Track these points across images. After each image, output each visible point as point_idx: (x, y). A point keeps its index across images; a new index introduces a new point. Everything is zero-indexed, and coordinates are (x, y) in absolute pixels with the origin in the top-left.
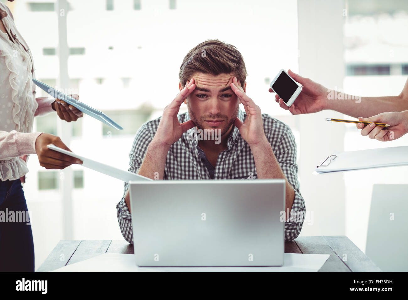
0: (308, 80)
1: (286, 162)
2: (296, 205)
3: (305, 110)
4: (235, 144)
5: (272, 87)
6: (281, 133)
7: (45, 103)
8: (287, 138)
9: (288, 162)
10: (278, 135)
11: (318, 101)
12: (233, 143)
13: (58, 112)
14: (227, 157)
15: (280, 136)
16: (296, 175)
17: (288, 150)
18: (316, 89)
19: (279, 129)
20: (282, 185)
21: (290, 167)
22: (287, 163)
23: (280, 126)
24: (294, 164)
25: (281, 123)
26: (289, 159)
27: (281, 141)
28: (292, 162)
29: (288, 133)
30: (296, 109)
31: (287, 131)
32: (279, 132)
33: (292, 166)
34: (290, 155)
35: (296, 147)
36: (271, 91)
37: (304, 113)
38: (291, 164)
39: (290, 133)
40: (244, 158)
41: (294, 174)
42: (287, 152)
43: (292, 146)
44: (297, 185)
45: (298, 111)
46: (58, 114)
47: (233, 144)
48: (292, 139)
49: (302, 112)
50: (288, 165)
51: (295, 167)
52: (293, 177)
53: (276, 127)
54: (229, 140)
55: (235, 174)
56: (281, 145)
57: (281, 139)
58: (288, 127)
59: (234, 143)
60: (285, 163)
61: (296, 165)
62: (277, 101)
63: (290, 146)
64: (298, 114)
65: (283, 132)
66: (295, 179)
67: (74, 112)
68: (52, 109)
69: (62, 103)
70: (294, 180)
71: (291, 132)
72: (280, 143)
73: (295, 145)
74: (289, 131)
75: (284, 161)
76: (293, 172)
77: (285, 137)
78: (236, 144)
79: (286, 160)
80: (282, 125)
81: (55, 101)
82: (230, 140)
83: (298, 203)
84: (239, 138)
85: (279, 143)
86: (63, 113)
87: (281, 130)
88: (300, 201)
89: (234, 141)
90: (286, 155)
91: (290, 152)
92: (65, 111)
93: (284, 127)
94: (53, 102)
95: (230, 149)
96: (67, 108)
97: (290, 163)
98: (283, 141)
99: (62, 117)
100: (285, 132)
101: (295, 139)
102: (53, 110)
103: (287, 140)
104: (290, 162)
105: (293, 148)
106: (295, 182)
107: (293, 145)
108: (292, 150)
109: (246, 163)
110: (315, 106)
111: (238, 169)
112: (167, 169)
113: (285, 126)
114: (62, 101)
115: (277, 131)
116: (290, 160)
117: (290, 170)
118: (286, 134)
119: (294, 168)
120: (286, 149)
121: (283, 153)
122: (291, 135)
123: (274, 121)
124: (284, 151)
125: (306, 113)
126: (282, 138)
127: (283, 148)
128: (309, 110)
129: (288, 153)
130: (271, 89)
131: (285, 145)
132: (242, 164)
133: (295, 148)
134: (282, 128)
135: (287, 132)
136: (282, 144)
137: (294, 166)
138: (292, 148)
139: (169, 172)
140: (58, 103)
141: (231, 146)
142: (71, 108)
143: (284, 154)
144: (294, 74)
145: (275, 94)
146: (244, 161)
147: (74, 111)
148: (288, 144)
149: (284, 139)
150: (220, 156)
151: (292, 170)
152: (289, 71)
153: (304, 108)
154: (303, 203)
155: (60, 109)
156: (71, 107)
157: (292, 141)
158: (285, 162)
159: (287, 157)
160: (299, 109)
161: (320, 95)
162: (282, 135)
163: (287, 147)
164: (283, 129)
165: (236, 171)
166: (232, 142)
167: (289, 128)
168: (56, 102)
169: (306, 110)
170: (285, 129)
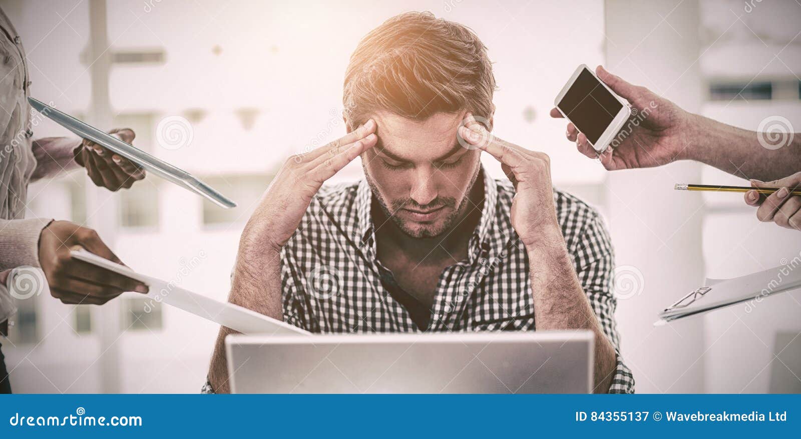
0: (643, 92)
1: (593, 289)
2: (618, 387)
3: (635, 160)
4: (481, 253)
5: (559, 106)
6: (579, 224)
7: (59, 150)
8: (594, 235)
9: (597, 288)
10: (574, 228)
11: (666, 140)
12: (477, 249)
13: (88, 169)
14: (462, 278)
15: (577, 231)
16: (612, 319)
17: (597, 261)
18: (662, 112)
19: (576, 214)
20: (585, 344)
21: (600, 300)
22: (594, 292)
23: (579, 208)
24: (608, 295)
25: (579, 202)
26: (598, 281)
27: (581, 241)
28: (605, 290)
29: (596, 224)
30: (614, 157)
31: (592, 220)
32: (575, 221)
33: (604, 298)
34: (600, 273)
35: (614, 256)
36: (555, 114)
37: (633, 166)
38: (603, 294)
39: (600, 225)
40: (496, 278)
41: (610, 317)
42: (594, 265)
43: (605, 253)
44: (616, 340)
45: (620, 161)
46: (89, 174)
47: (478, 251)
48: (604, 238)
49: (629, 164)
50: (597, 296)
51: (611, 301)
52: (607, 321)
53: (569, 212)
54: (470, 244)
55: (474, 315)
56: (579, 250)
57: (580, 237)
58: (595, 212)
59: (480, 250)
60: (591, 290)
61: (614, 298)
62: (572, 137)
63: (601, 252)
64: (618, 168)
65: (584, 223)
66: (610, 326)
67: (124, 169)
68: (75, 163)
69: (97, 149)
70: (608, 329)
71: (602, 222)
72: (579, 246)
73: (610, 251)
74: (596, 219)
75: (589, 286)
76: (607, 311)
77: (590, 232)
78: (483, 252)
79: (593, 285)
80: (583, 206)
81: (81, 146)
82: (472, 244)
83: (623, 382)
84: (491, 239)
85: (577, 246)
86: (101, 172)
87: (580, 219)
88: (627, 379)
89: (480, 246)
90: (591, 274)
91: (601, 266)
92: (104, 166)
93: (586, 211)
94: (77, 146)
95: (472, 261)
96: (108, 161)
97: (601, 291)
98: (586, 242)
99: (99, 182)
100: (588, 221)
101: (610, 239)
102: (77, 165)
103: (593, 240)
104: (601, 289)
105: (608, 258)
106: (612, 334)
107: (607, 250)
108: (605, 262)
109: (500, 291)
110: (659, 151)
111: (482, 303)
112: (317, 303)
113: (589, 209)
114: (96, 146)
115: (570, 220)
116: (601, 285)
117: (601, 307)
118: (591, 227)
119: (608, 302)
120: (591, 260)
121: (586, 267)
122: (602, 228)
123: (564, 198)
124: (588, 264)
125: (636, 167)
126: (584, 236)
127: (586, 257)
128: (644, 160)
129: (597, 269)
130: (556, 108)
131: (589, 251)
132: (491, 292)
133: (612, 257)
134: (581, 213)
135: (593, 223)
136: (583, 247)
137: (608, 298)
138: (605, 257)
139: (320, 309)
140: (86, 149)
141: (475, 256)
142: (117, 161)
143: (588, 270)
144: (611, 77)
145: (565, 121)
146: (495, 286)
147: (123, 166)
148: (596, 249)
149: (588, 237)
150: (446, 274)
151: (605, 306)
152: (600, 70)
153: (632, 156)
154: (632, 383)
155: (92, 163)
156: (117, 159)
157: (604, 242)
158: (590, 288)
159: (595, 278)
160: (622, 157)
161: (670, 127)
162: (582, 229)
163: (594, 254)
164: (585, 217)
165: (478, 309)
166: (475, 249)
167: (597, 214)
168: (83, 148)
169: (638, 161)
170: (589, 215)
